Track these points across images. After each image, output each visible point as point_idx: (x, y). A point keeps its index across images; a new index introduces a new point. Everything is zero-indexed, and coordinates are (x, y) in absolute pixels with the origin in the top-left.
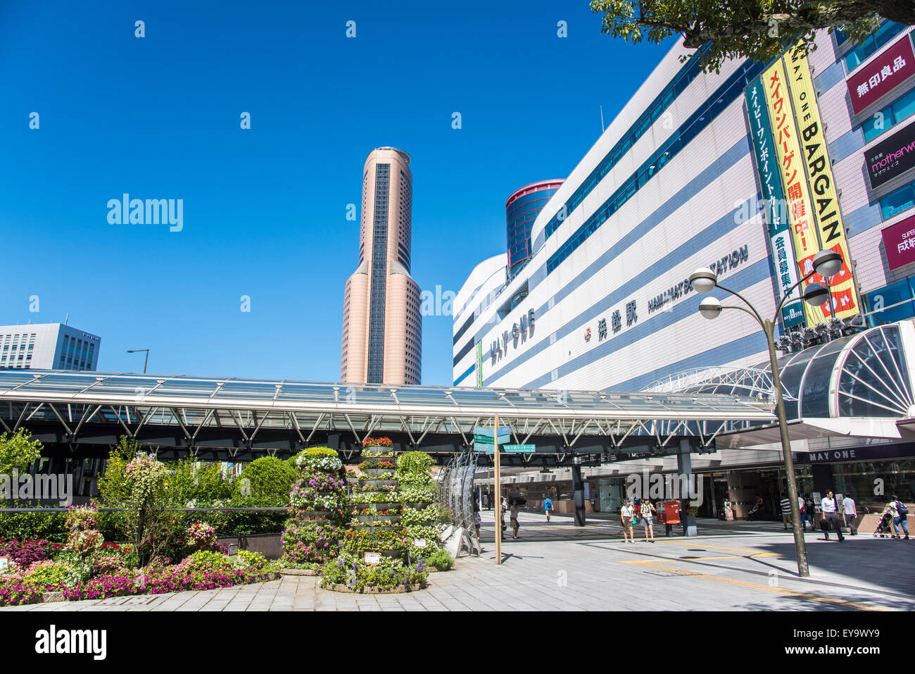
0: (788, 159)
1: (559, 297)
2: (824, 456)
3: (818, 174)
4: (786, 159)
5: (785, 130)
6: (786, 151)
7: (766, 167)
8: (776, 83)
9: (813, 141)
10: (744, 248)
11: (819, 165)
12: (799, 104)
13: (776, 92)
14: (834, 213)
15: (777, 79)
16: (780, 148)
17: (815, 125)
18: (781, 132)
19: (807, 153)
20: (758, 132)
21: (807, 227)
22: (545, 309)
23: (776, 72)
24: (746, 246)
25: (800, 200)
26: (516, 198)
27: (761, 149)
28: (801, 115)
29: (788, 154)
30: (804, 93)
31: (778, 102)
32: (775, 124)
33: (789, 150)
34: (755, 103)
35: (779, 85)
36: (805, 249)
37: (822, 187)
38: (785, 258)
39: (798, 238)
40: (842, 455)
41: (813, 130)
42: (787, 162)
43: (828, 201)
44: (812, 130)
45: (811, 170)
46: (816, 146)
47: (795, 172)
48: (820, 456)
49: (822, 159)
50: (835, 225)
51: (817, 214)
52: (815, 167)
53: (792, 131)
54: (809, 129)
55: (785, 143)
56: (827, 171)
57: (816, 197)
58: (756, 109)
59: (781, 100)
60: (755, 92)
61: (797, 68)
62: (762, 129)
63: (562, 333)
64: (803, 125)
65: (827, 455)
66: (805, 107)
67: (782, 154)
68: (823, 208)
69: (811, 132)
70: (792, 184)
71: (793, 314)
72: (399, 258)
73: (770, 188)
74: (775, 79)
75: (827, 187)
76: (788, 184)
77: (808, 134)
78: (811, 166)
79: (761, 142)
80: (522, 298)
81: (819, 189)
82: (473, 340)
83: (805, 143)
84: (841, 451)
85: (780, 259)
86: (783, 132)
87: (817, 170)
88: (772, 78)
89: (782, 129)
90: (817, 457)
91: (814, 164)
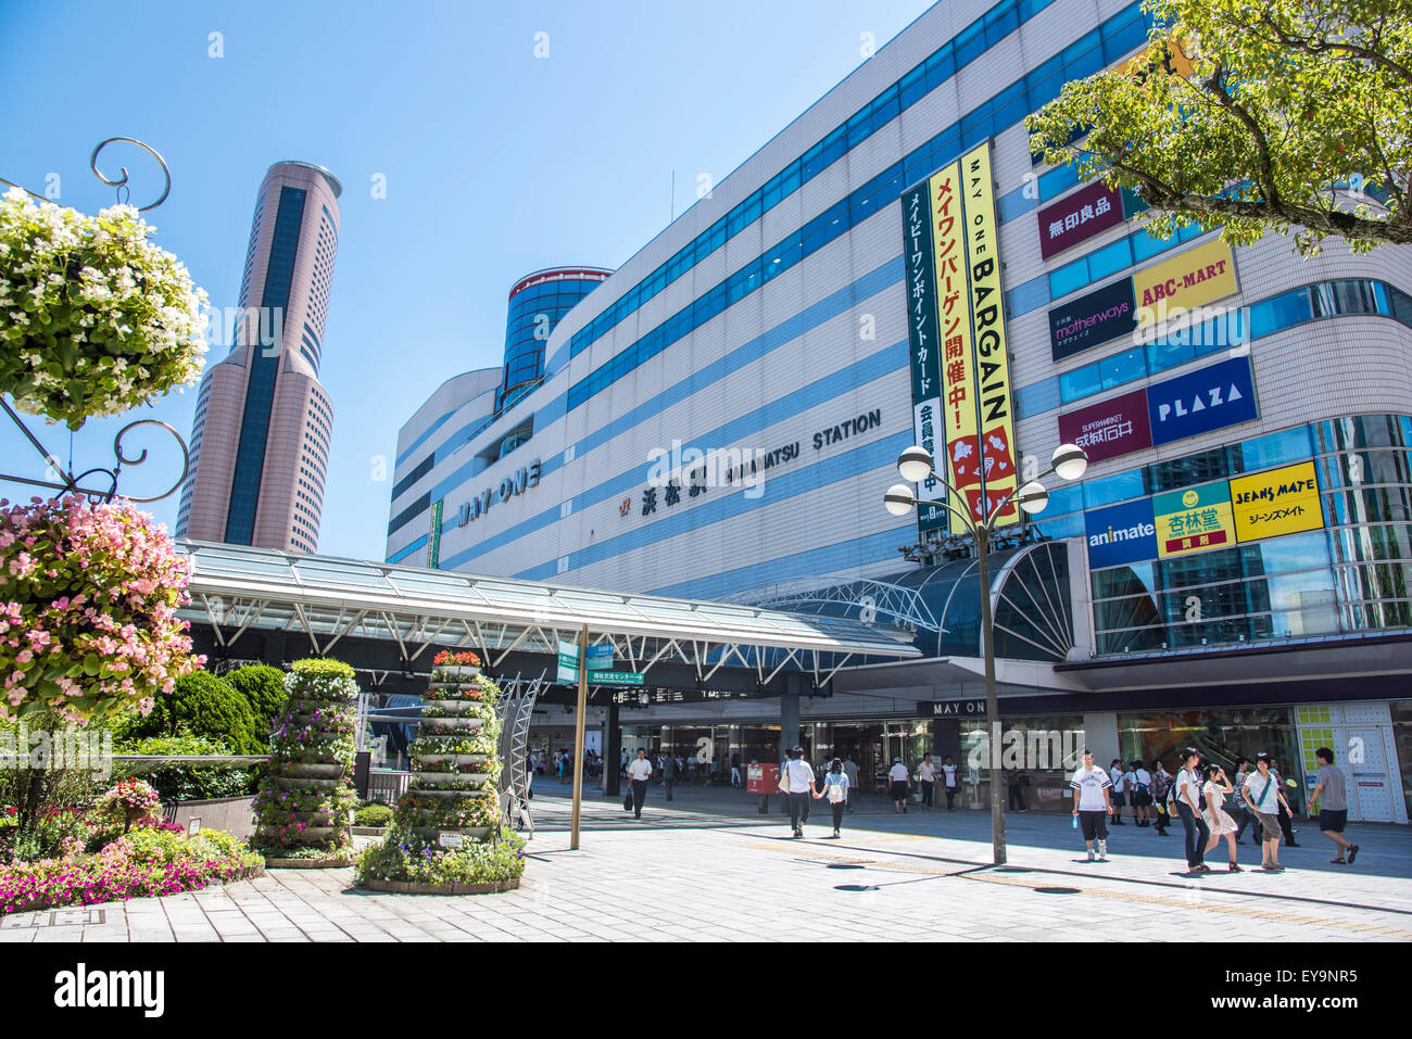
0: (950, 301)
1: (584, 447)
2: (952, 709)
3: (986, 328)
4: (947, 300)
5: (950, 260)
6: (949, 290)
7: (919, 306)
8: (947, 195)
9: (985, 282)
10: (875, 413)
11: (989, 316)
12: (973, 230)
13: (945, 207)
14: (1001, 384)
15: (949, 190)
16: (941, 284)
17: (990, 262)
18: (944, 263)
19: (976, 297)
20: (914, 257)
21: (963, 398)
22: (558, 461)
23: (948, 180)
24: (878, 411)
25: (959, 359)
26: (528, 284)
27: (916, 280)
28: (973, 244)
29: (951, 295)
30: (981, 216)
31: (946, 220)
32: (939, 250)
33: (953, 289)
34: (915, 214)
35: (951, 198)
36: (958, 427)
37: (988, 346)
38: (931, 435)
39: (950, 410)
40: (976, 706)
41: (987, 268)
42: (948, 304)
43: (995, 367)
44: (985, 268)
45: (978, 321)
46: (988, 291)
47: (958, 320)
48: (947, 709)
49: (993, 309)
50: (1000, 400)
51: (980, 381)
52: (983, 318)
53: (960, 263)
54: (981, 265)
55: (948, 279)
56: (998, 326)
57: (981, 359)
58: (915, 224)
59: (951, 220)
60: (916, 201)
61: (976, 181)
62: (920, 254)
63: (582, 502)
64: (975, 259)
65: (956, 708)
66: (980, 235)
67: (942, 293)
68: (987, 374)
69: (983, 270)
70: (952, 336)
71: (933, 514)
72: (302, 348)
73: (922, 337)
74: (945, 188)
75: (996, 347)
76: (947, 335)
77: (979, 272)
78: (978, 315)
79: (916, 271)
80: (521, 440)
81: (985, 349)
82: (428, 495)
83: (976, 285)
84: (975, 702)
85: (924, 437)
86: (947, 263)
87: (985, 322)
88: (942, 187)
89: (946, 258)
90: (943, 709)
91: (982, 314)
